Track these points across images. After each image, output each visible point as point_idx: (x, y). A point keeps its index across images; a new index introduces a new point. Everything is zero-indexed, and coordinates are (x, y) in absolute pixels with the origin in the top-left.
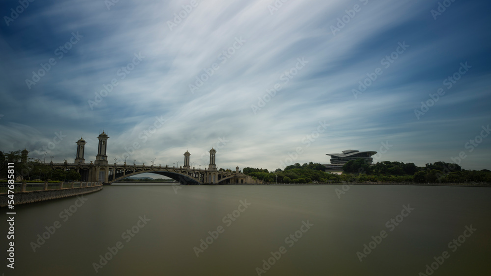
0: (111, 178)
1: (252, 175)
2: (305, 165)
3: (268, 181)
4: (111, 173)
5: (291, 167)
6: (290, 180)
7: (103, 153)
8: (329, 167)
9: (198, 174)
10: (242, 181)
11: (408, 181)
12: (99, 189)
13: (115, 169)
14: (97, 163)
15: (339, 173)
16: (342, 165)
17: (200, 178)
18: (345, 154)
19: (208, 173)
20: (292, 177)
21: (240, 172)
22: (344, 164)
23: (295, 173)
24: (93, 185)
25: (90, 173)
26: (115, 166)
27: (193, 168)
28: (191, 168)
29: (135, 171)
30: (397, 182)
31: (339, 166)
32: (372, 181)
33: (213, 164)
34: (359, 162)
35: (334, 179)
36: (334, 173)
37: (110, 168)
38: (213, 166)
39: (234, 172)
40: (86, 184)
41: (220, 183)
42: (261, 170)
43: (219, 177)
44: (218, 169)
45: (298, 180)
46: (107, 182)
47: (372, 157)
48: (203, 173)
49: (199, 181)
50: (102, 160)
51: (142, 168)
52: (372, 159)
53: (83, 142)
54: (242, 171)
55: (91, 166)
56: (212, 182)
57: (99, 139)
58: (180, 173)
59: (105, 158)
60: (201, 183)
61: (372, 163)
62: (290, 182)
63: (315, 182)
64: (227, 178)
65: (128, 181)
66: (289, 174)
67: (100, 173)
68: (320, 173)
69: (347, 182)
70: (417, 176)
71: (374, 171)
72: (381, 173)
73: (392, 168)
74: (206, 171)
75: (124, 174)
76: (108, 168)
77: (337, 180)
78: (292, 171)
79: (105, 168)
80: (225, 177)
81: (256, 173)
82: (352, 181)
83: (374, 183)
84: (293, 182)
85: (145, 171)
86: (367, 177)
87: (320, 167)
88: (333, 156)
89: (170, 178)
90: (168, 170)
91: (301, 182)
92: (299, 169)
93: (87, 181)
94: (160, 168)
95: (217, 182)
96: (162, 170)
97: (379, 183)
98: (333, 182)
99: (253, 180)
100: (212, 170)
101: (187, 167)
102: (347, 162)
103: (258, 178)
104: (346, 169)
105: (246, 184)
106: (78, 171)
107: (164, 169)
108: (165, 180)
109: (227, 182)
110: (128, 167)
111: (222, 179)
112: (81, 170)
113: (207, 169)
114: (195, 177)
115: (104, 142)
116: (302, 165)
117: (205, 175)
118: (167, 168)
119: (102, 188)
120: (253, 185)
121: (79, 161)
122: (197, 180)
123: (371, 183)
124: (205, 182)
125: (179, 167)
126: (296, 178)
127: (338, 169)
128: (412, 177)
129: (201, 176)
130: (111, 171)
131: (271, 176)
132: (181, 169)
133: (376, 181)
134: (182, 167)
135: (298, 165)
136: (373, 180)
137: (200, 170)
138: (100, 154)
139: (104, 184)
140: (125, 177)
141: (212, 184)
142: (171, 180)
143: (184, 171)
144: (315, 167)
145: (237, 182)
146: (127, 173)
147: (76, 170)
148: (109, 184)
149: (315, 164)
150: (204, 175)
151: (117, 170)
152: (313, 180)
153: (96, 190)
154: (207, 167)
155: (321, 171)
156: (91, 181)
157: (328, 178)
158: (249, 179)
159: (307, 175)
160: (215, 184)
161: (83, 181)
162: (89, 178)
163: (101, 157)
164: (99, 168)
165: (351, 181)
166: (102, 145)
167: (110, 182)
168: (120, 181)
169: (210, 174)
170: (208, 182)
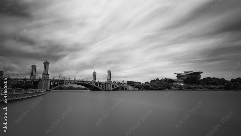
0: (51, 87)
1: (132, 85)
2: (162, 79)
3: (141, 89)
4: (51, 84)
5: (154, 81)
6: (153, 88)
7: (46, 73)
8: (176, 81)
9: (101, 85)
10: (126, 89)
11: (221, 89)
12: (44, 93)
13: (53, 82)
14: (43, 78)
15: (182, 84)
17: (102, 87)
18: (185, 73)
19: (106, 84)
20: (155, 86)
21: (125, 83)
22: (184, 79)
23: (157, 84)
24: (41, 91)
25: (39, 84)
26: (53, 80)
27: (98, 81)
28: (97, 81)
29: (65, 83)
30: (214, 89)
31: (181, 80)
32: (200, 89)
33: (109, 79)
34: (193, 78)
35: (179, 88)
36: (179, 84)
37: (50, 81)
38: (109, 80)
39: (122, 83)
40: (37, 90)
41: (114, 90)
42: (137, 83)
43: (113, 86)
44: (112, 82)
45: (158, 88)
46: (49, 89)
47: (200, 75)
48: (104, 84)
49: (101, 88)
50: (46, 76)
51: (69, 81)
52: (200, 76)
53: (35, 66)
54: (126, 83)
55: (40, 80)
56: (109, 89)
57: (44, 65)
58: (90, 84)
59: (48, 75)
60: (103, 90)
61: (201, 78)
62: (154, 89)
63: (168, 89)
64: (117, 87)
65: (61, 88)
66: (153, 85)
67: (45, 84)
68: (171, 84)
69: (186, 89)
70: (226, 86)
71: (201, 83)
72: (206, 84)
73: (212, 81)
74: (105, 83)
75: (59, 84)
76: (49, 81)
77: (180, 88)
78: (155, 83)
79: (48, 81)
80: (116, 86)
81: (134, 84)
82: (189, 88)
83: (202, 90)
84: (155, 89)
85: (70, 83)
86: (197, 86)
87: (171, 81)
88: (178, 74)
89: (85, 87)
90: (84, 82)
91: (160, 89)
92: (158, 82)
93: (37, 88)
94: (79, 81)
95: (112, 89)
96: (80, 82)
97: (204, 90)
98: (178, 89)
99: (132, 88)
100: (109, 82)
101: (94, 81)
102: (186, 78)
103: (135, 87)
104: (185, 82)
105: (128, 90)
106: (32, 83)
107: (81, 81)
108: (82, 88)
109: (118, 89)
110: (61, 80)
111: (115, 88)
112: (34, 82)
113: (106, 82)
114: (99, 87)
115: (47, 66)
116: (160, 79)
117: (105, 85)
118: (83, 81)
119: (46, 93)
120: (132, 91)
121: (32, 77)
122: (100, 88)
123: (200, 90)
124: (105, 89)
125: (90, 81)
126: (157, 87)
127: (180, 82)
128: (223, 86)
129: (103, 86)
130: (51, 83)
131: (143, 86)
132: (91, 82)
133: (203, 89)
134: (92, 81)
135: (158, 79)
136: (201, 88)
137: (102, 82)
138: (45, 73)
139: (47, 90)
140: (59, 86)
141: (109, 90)
142: (85, 88)
143: (93, 83)
144: (168, 81)
145: (123, 89)
146: (60, 84)
147: (31, 82)
148: (50, 91)
149: (168, 79)
150: (104, 85)
151: (54, 82)
152: (166, 88)
153: (42, 94)
154: (106, 81)
155: (171, 83)
156: (40, 89)
157: (175, 87)
158: (130, 88)
159: (163, 85)
160: (111, 91)
161: (35, 89)
162: (39, 87)
163: (45, 75)
164: (44, 81)
165: (188, 89)
166: (46, 68)
167: (50, 89)
168: (56, 89)
169: (108, 84)
170: (106, 89)
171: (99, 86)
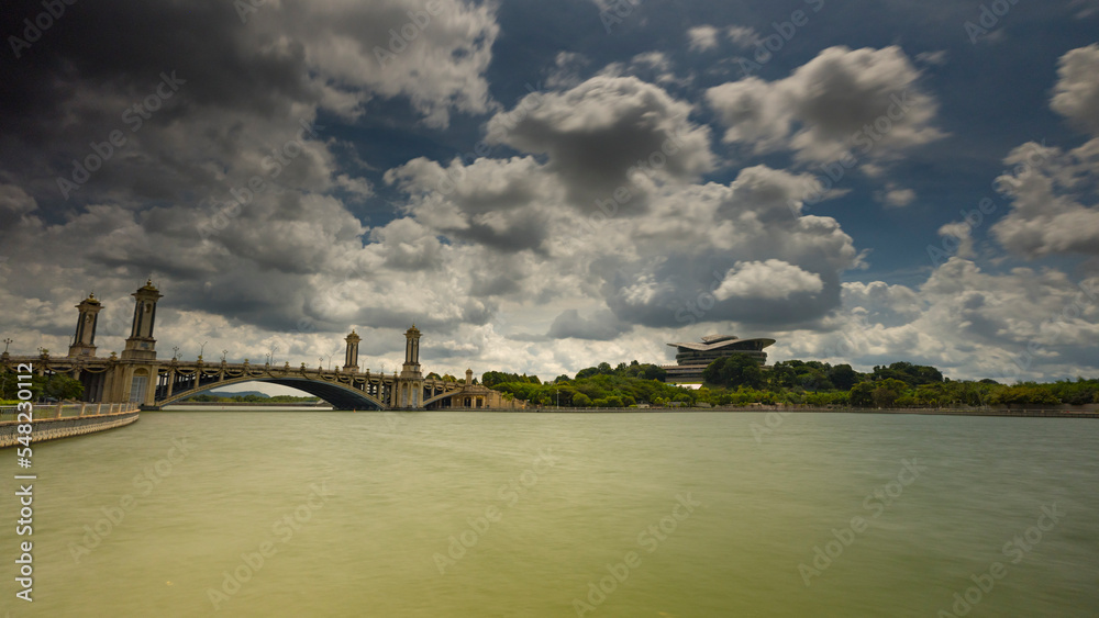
0: (161, 393)
1: (502, 390)
2: (621, 366)
3: (539, 403)
4: (162, 381)
5: (591, 372)
6: (588, 400)
7: (144, 333)
8: (674, 372)
9: (378, 386)
10: (479, 402)
11: (839, 405)
12: (129, 420)
13: (173, 373)
14: (129, 357)
15: (696, 386)
16: (701, 367)
17: (381, 396)
18: (708, 343)
19: (401, 384)
20: (593, 395)
21: (475, 381)
22: (705, 366)
23: (601, 385)
24: (115, 409)
25: (107, 381)
26: (174, 365)
27: (365, 371)
28: (362, 370)
29: (225, 378)
30: (817, 405)
31: (695, 371)
32: (764, 403)
33: (412, 364)
34: (737, 361)
35: (686, 400)
36: (684, 386)
37: (160, 370)
38: (412, 368)
39: (461, 381)
40: (96, 409)
41: (429, 408)
42: (522, 379)
43: (427, 392)
44: (424, 375)
45: (605, 401)
46: (152, 404)
47: (764, 350)
48: (390, 383)
49: (378, 402)
50: (143, 349)
51: (243, 369)
52: (765, 355)
53: (96, 304)
54: (480, 380)
55: (112, 364)
56: (410, 403)
57: (138, 300)
58: (335, 383)
59: (150, 345)
60: (384, 406)
61: (766, 364)
62: (589, 405)
63: (643, 406)
64: (445, 395)
65: (205, 400)
66: (587, 387)
67: (135, 380)
68: (656, 385)
69: (713, 405)
70: (857, 392)
71: (769, 381)
72: (784, 385)
73: (807, 375)
74: (396, 380)
75: (197, 383)
76: (156, 368)
77: (690, 402)
78: (594, 381)
79: (147, 368)
80: (440, 392)
81: (511, 384)
82: (724, 404)
83: (769, 407)
84: (594, 406)
85: (250, 378)
86: (755, 394)
87: (654, 373)
88: (681, 349)
89: (309, 395)
90: (307, 375)
91: (612, 406)
92: (607, 376)
93: (98, 400)
94: (286, 370)
95: (422, 403)
96: (290, 376)
98: (682, 406)
99: (504, 401)
100: (412, 376)
101: (351, 369)
102: (713, 362)
103: (515, 396)
104: (710, 378)
105: (489, 409)
106: (77, 377)
107: (296, 372)
108: (297, 399)
109: (445, 404)
110: (207, 367)
111: (434, 398)
112: (84, 374)
113: (399, 375)
114: (371, 393)
115: (149, 306)
116: (614, 366)
117: (394, 387)
118: (303, 370)
119: (136, 417)
120: (505, 411)
121: (79, 351)
122: (373, 399)
123: (763, 406)
124: (393, 404)
125: (333, 369)
126: (601, 396)
127: (692, 377)
128: (847, 395)
129: (385, 390)
130: (162, 376)
131: (545, 391)
132: (336, 373)
133: (773, 404)
134: (341, 369)
135: (605, 366)
136: (767, 402)
137: (381, 377)
138: (138, 335)
139: (144, 408)
140: (198, 390)
141: (409, 409)
142: (311, 399)
143: (345, 380)
144: (643, 373)
145: (468, 404)
146: (204, 381)
147: (71, 374)
148: (156, 409)
149: (643, 365)
150: (390, 387)
151: (177, 374)
152: (638, 401)
153: (120, 422)
154: (401, 369)
155: (656, 380)
156: (111, 401)
157: (671, 398)
158: (496, 398)
159: (625, 390)
160: (419, 410)
161: (88, 401)
162: (106, 393)
163: (139, 343)
164: (133, 370)
165: (721, 404)
166: (144, 315)
167: (158, 404)
168: (184, 401)
169: (405, 385)
170: (401, 405)
171: (371, 389)
